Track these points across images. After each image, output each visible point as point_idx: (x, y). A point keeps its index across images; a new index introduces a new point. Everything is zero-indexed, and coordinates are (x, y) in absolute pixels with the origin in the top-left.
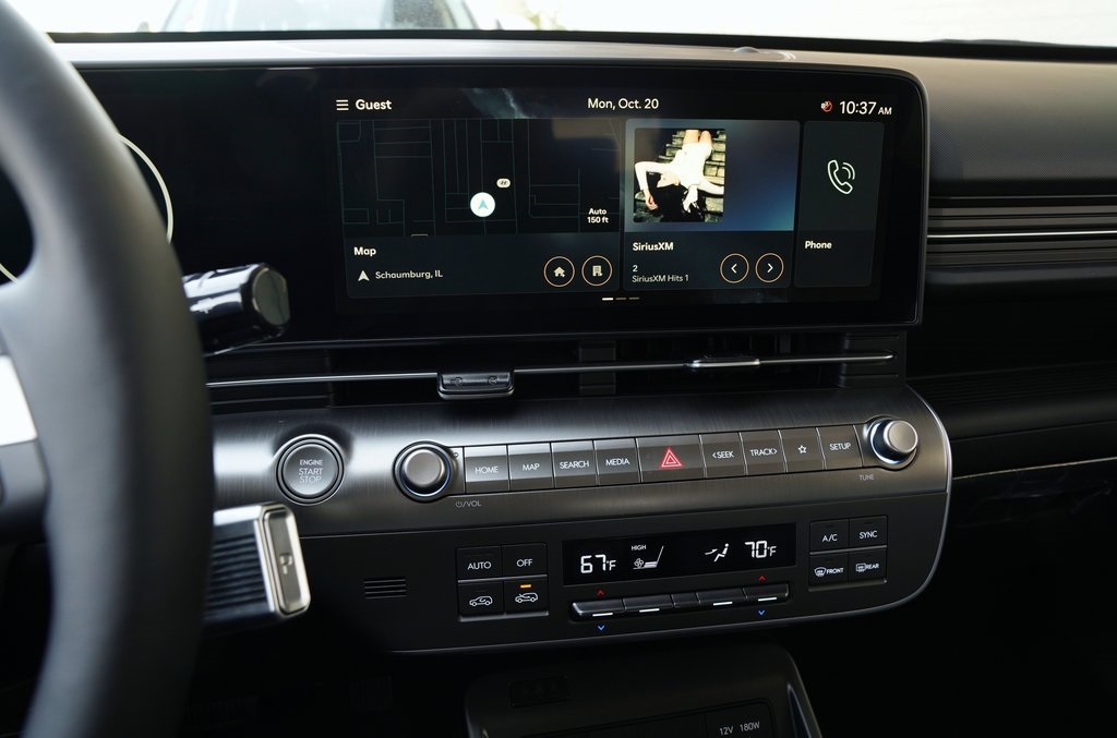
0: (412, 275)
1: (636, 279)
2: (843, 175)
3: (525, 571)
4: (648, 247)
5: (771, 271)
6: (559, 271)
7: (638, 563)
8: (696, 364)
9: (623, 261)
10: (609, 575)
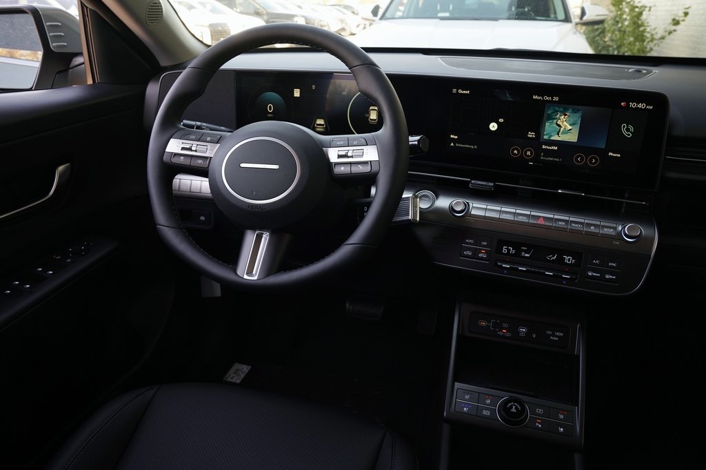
0: (467, 146)
1: (542, 158)
2: (628, 130)
3: (484, 246)
4: (548, 147)
5: (594, 161)
6: (516, 152)
7: (523, 253)
8: (560, 191)
9: (538, 150)
10: (512, 255)
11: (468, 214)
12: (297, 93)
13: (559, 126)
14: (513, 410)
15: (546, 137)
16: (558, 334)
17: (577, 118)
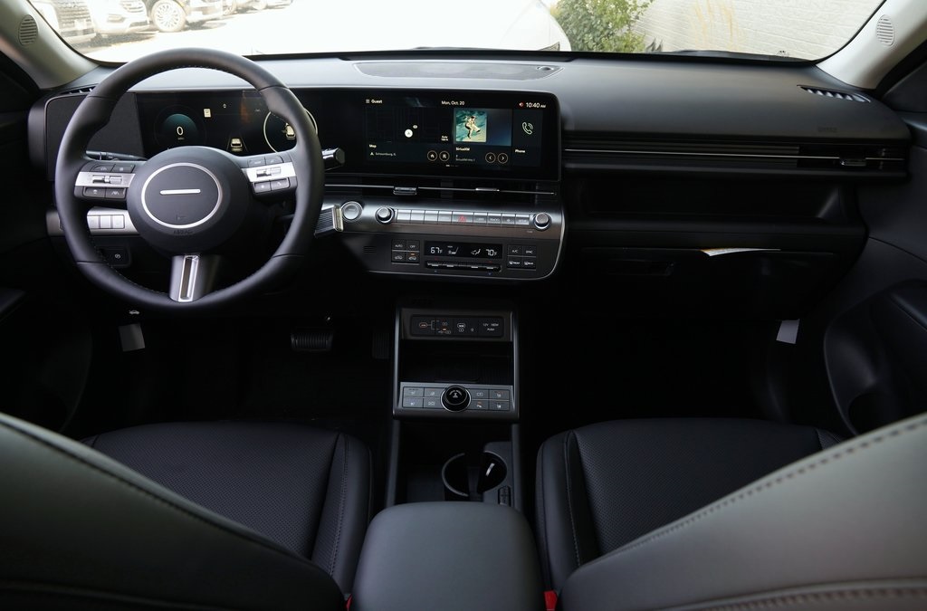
0: (387, 154)
1: (457, 159)
2: (528, 128)
3: (413, 249)
4: (461, 149)
5: (504, 159)
6: (432, 156)
7: (450, 252)
8: (477, 190)
9: (453, 153)
10: (440, 254)
11: (394, 221)
12: (207, 113)
13: (469, 128)
14: (456, 396)
15: (458, 140)
16: (493, 325)
17: (483, 119)
